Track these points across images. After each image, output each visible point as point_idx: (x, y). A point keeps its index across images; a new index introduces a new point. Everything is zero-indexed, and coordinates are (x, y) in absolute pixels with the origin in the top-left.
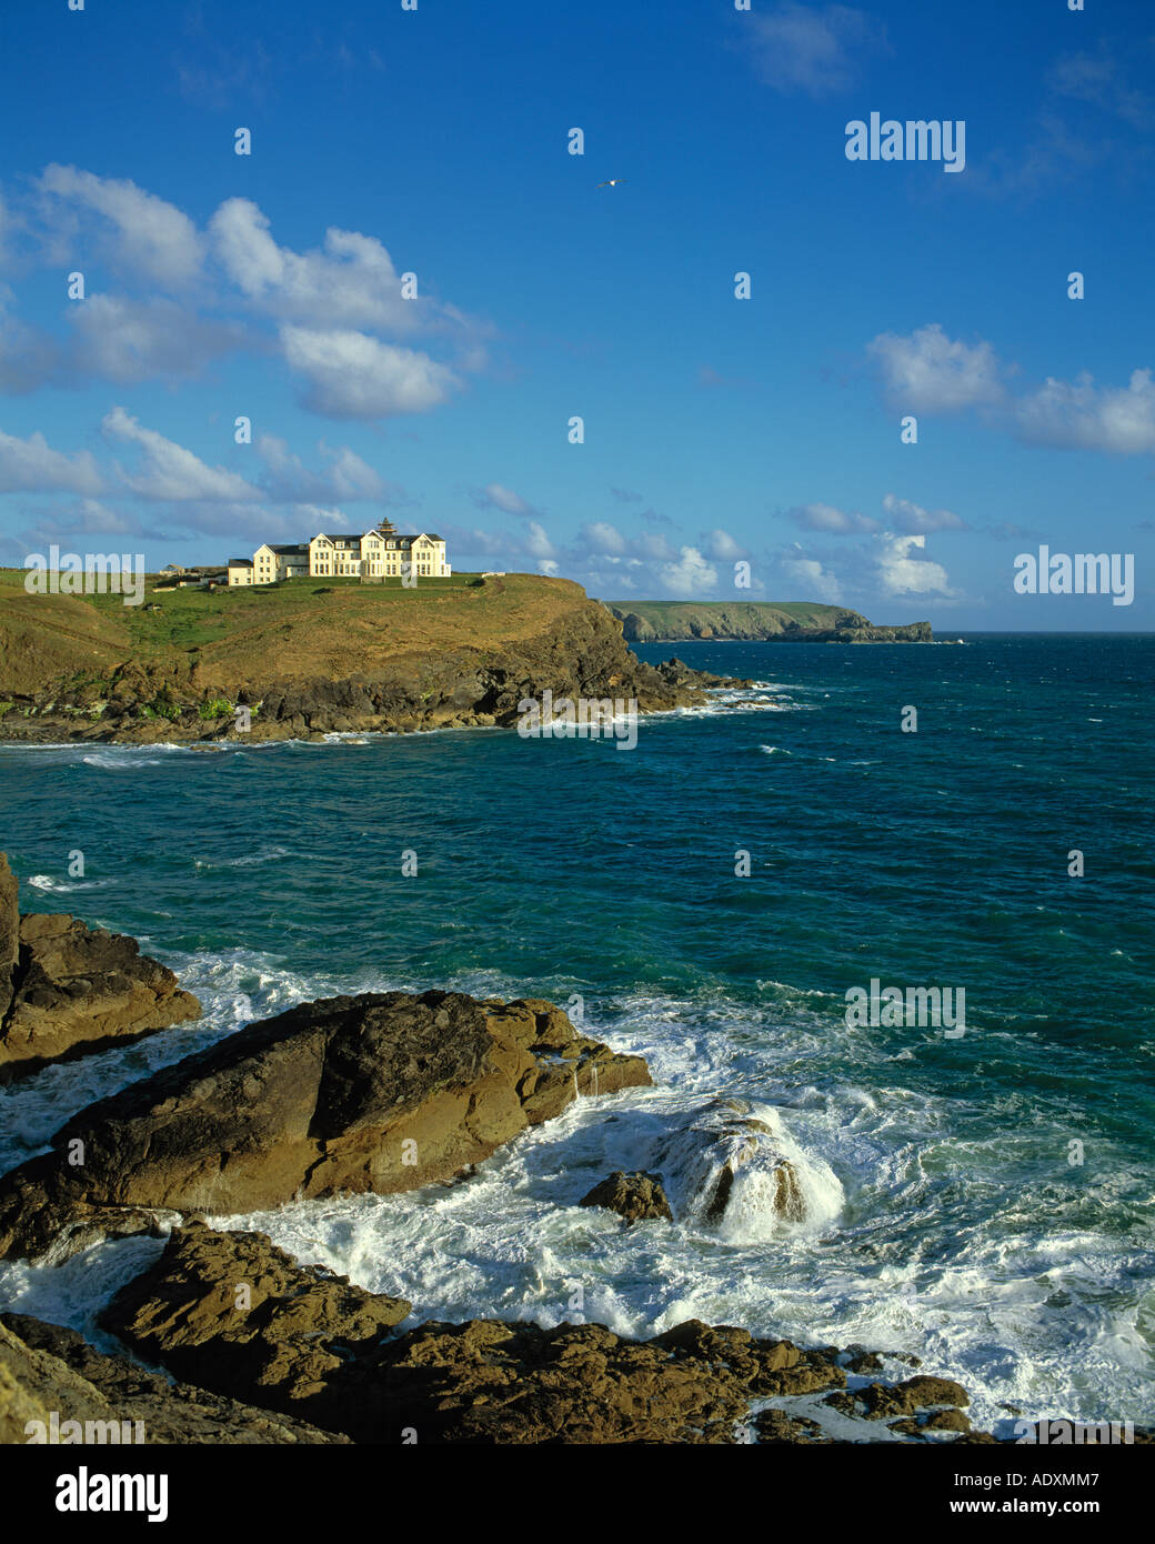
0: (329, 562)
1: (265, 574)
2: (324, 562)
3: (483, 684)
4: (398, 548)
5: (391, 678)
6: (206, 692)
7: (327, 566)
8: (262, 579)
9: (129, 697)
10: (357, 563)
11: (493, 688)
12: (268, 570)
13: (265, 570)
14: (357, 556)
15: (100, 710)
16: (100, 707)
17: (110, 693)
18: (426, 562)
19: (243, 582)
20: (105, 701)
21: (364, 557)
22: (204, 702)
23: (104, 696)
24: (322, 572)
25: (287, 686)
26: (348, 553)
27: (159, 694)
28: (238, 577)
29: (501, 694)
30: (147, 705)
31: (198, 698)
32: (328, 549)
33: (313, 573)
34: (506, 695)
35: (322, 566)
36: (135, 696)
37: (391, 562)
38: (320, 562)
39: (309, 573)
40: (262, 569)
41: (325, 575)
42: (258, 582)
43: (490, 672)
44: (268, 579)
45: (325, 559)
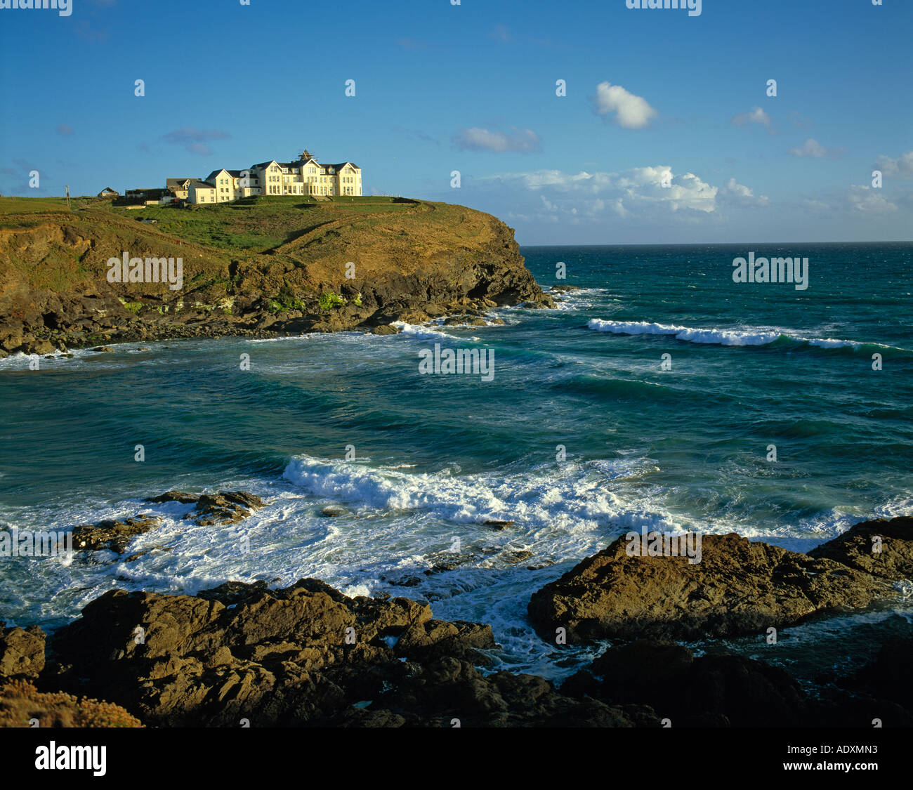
0: (280, 184)
1: (225, 194)
2: (276, 184)
3: (477, 276)
4: (327, 173)
5: (436, 272)
6: (321, 286)
7: (278, 187)
8: (223, 198)
9: (255, 294)
10: (301, 184)
11: (483, 279)
12: (227, 190)
13: (225, 190)
14: (300, 179)
15: (230, 306)
16: (228, 303)
17: (237, 290)
18: (350, 185)
19: (208, 201)
20: (232, 298)
21: (306, 181)
22: (321, 296)
23: (232, 293)
24: (275, 192)
25: (372, 280)
26: (292, 177)
27: (282, 291)
28: (204, 196)
29: (489, 283)
30: (273, 299)
31: (315, 292)
32: (279, 173)
33: (268, 193)
34: (493, 284)
35: (274, 187)
36: (260, 292)
37: (324, 185)
38: (273, 184)
39: (265, 193)
40: (222, 190)
41: (277, 194)
42: (220, 201)
43: (481, 266)
44: (228, 198)
45: (277, 181)
